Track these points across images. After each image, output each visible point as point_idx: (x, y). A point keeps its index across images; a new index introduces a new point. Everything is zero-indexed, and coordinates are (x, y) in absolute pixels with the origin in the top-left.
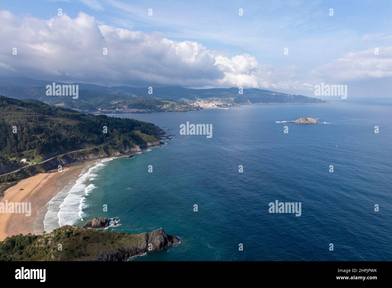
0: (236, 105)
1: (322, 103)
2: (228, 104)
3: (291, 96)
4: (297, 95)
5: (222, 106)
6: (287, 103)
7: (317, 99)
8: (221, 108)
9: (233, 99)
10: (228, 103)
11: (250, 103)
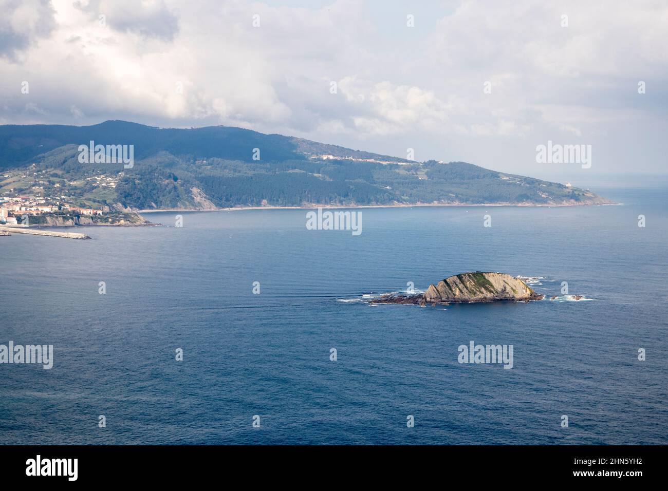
0: (126, 217)
1: (565, 203)
2: (86, 212)
3: (414, 167)
4: (447, 162)
5: (48, 219)
6: (396, 204)
7: (540, 182)
8: (44, 232)
9: (113, 185)
10: (83, 206)
11: (208, 206)
